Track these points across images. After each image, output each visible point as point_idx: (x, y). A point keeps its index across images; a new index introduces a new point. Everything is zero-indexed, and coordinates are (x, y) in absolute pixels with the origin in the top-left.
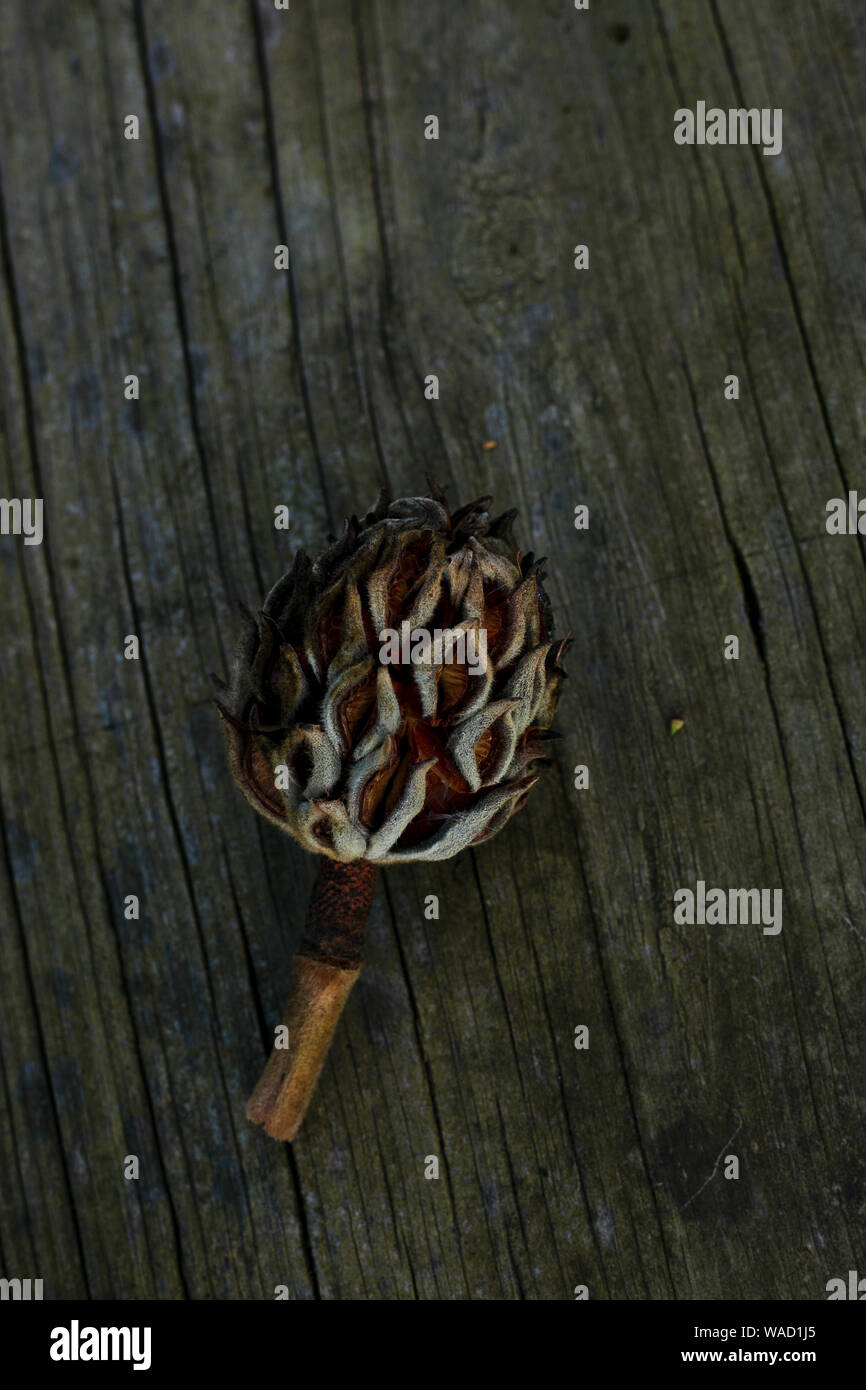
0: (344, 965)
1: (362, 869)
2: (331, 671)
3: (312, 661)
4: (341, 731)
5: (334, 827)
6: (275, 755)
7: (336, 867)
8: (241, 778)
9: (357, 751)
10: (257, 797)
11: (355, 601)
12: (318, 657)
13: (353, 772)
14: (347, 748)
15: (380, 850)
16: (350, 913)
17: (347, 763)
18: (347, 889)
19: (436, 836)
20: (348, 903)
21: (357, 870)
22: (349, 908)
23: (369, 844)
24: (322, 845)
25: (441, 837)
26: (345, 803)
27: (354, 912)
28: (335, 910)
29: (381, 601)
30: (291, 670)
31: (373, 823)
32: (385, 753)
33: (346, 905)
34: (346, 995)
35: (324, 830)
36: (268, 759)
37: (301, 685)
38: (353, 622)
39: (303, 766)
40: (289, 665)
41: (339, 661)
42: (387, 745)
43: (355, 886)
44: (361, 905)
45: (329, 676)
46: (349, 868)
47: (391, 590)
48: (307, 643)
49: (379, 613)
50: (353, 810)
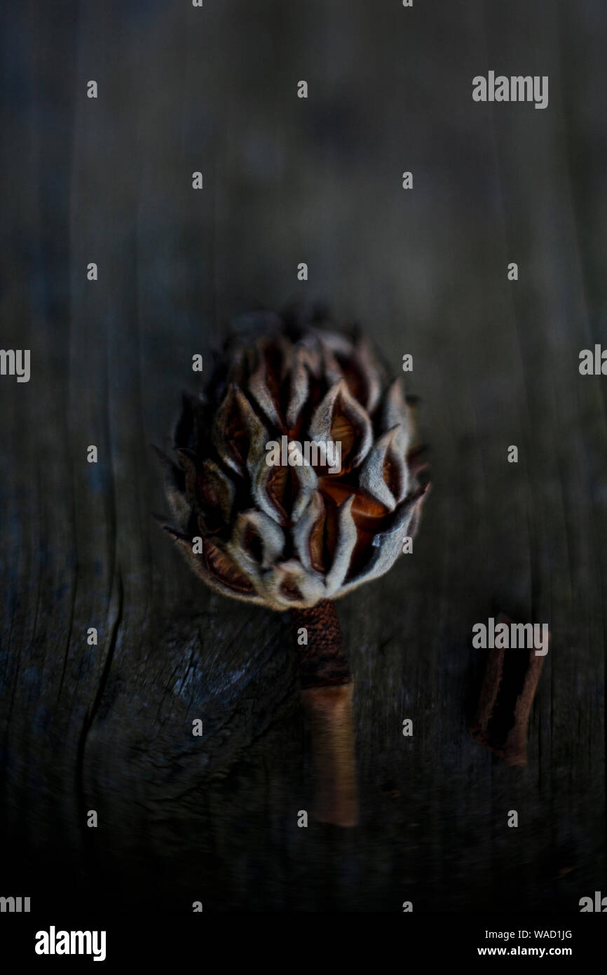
0: (341, 682)
1: (324, 607)
2: (249, 465)
3: (231, 464)
4: (274, 505)
5: (297, 581)
6: (229, 546)
7: (305, 613)
8: (209, 577)
9: (294, 515)
10: (226, 586)
11: (245, 404)
12: (235, 459)
13: (296, 531)
14: (284, 517)
15: (336, 585)
16: (330, 642)
17: (287, 528)
18: (320, 626)
19: (373, 558)
20: (325, 635)
21: (321, 609)
22: (328, 640)
23: (325, 583)
24: (291, 600)
25: (378, 556)
26: (298, 559)
27: (333, 640)
28: (318, 645)
29: (266, 396)
30: (218, 478)
31: (325, 565)
32: (316, 506)
33: (324, 638)
34: (351, 703)
35: (290, 588)
36: (225, 551)
37: (230, 486)
38: (252, 420)
39: (254, 544)
40: (214, 474)
41: (253, 454)
42: (316, 499)
43: (325, 622)
44: (335, 634)
45: (250, 470)
46: (315, 610)
47: (269, 386)
48: (221, 453)
49: (268, 406)
50: (305, 560)
